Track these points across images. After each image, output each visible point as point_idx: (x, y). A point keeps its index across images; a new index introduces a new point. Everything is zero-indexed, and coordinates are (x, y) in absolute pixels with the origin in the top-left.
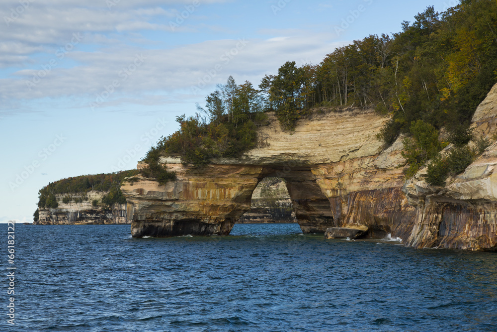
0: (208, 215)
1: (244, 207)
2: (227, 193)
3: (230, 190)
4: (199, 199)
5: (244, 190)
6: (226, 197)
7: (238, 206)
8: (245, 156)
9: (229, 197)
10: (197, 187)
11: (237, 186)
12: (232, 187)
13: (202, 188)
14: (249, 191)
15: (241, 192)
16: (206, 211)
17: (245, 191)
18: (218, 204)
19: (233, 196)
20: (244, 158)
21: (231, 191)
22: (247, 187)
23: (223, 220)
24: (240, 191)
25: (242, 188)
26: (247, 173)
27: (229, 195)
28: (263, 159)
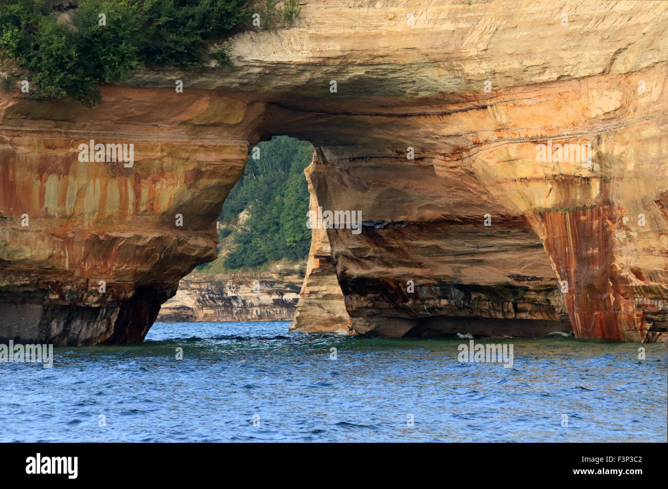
0: (77, 273)
1: (196, 246)
2: (145, 193)
3: (155, 181)
4: (48, 216)
5: (204, 182)
6: (142, 208)
7: (180, 243)
8: (214, 57)
9: (152, 209)
10: (43, 169)
11: (181, 172)
12: (162, 172)
13: (59, 174)
14: (219, 187)
15: (192, 191)
16: (72, 259)
17: (207, 189)
18: (114, 234)
19: (164, 204)
20: (213, 64)
21: (158, 186)
22: (213, 174)
23: (130, 295)
24: (189, 188)
25: (198, 174)
26: (217, 120)
27: (152, 201)
28: (276, 69)
